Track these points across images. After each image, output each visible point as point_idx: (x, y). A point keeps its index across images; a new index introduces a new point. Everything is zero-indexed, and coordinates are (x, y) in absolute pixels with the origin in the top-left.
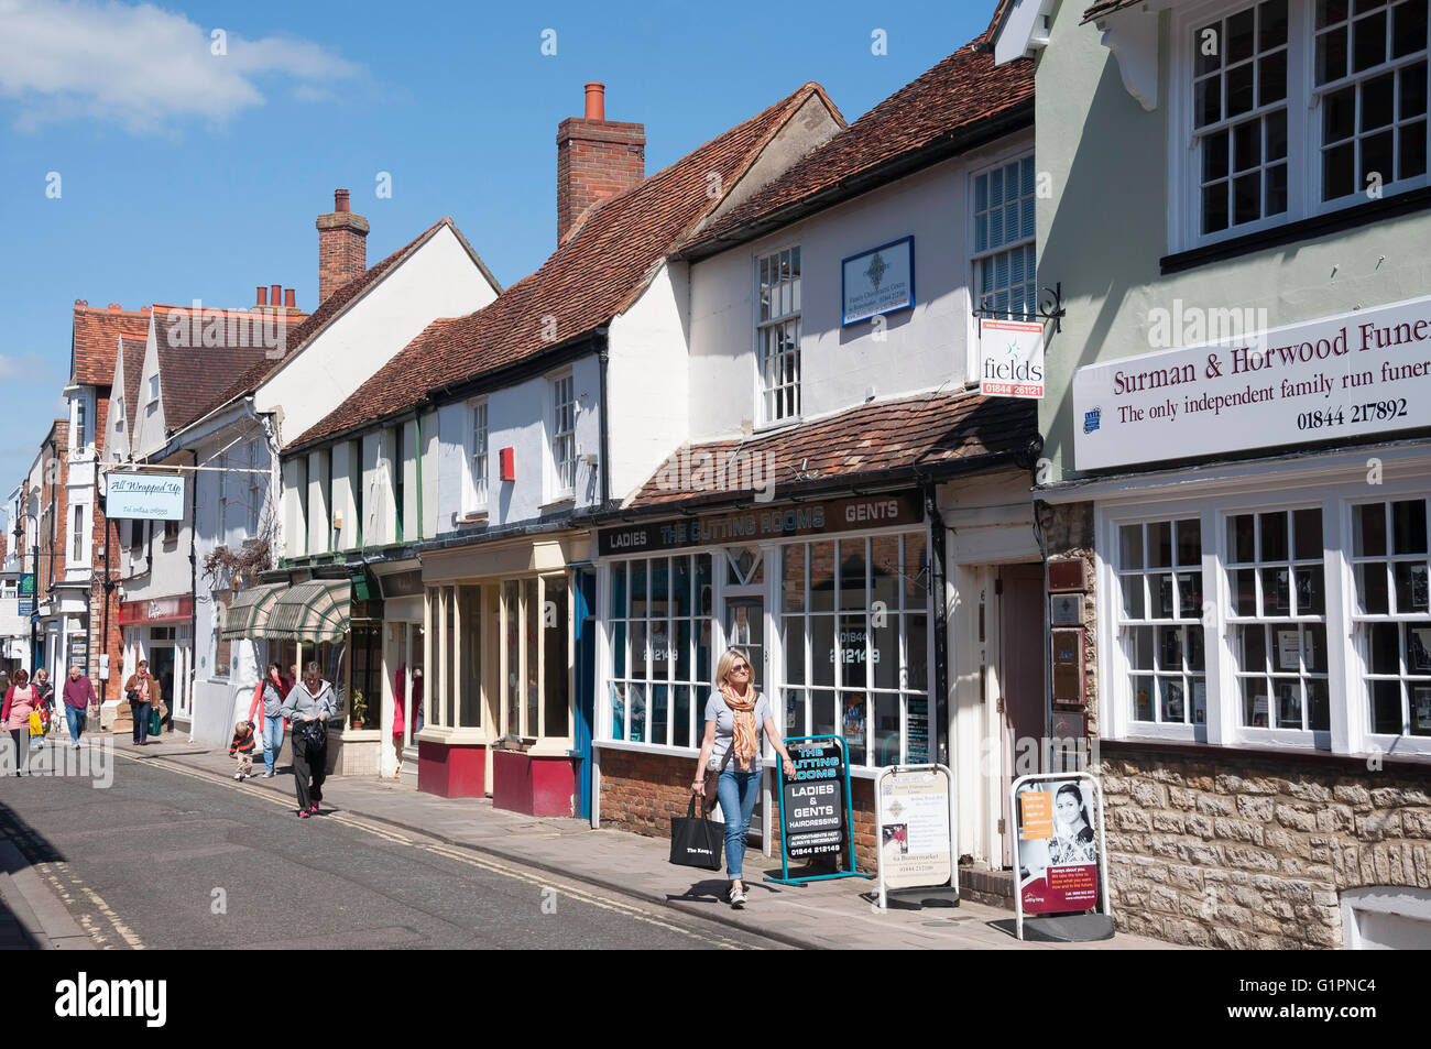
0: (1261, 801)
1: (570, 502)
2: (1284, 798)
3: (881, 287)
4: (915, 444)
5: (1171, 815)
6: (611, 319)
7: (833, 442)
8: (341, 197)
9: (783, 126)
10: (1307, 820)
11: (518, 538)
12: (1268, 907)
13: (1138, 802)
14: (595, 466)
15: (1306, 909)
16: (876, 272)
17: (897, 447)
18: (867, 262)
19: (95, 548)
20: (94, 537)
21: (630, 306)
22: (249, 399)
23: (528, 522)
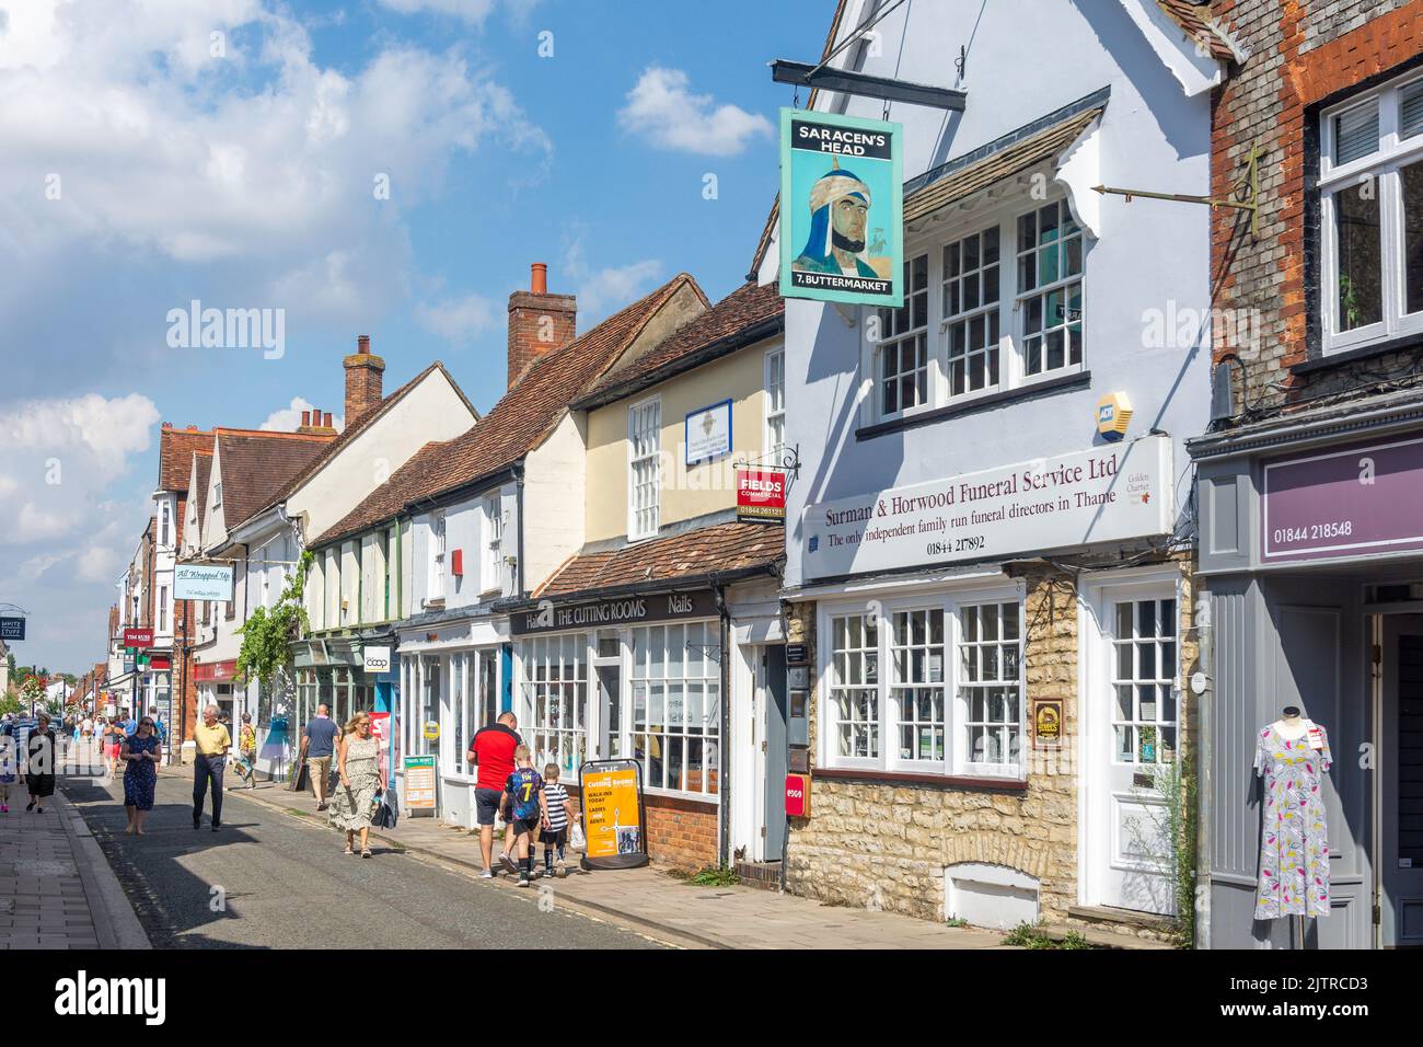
0: (905, 809)
1: (498, 593)
2: (918, 807)
3: (710, 436)
4: (723, 555)
5: (854, 820)
6: (526, 454)
7: (673, 552)
8: (364, 342)
9: (661, 307)
10: (928, 821)
11: (461, 622)
12: (906, 880)
13: (837, 812)
14: (515, 566)
15: (925, 880)
16: (708, 425)
17: (713, 557)
18: (701, 418)
19: (176, 621)
20: (175, 612)
21: (541, 444)
22: (282, 506)
23: (470, 607)
